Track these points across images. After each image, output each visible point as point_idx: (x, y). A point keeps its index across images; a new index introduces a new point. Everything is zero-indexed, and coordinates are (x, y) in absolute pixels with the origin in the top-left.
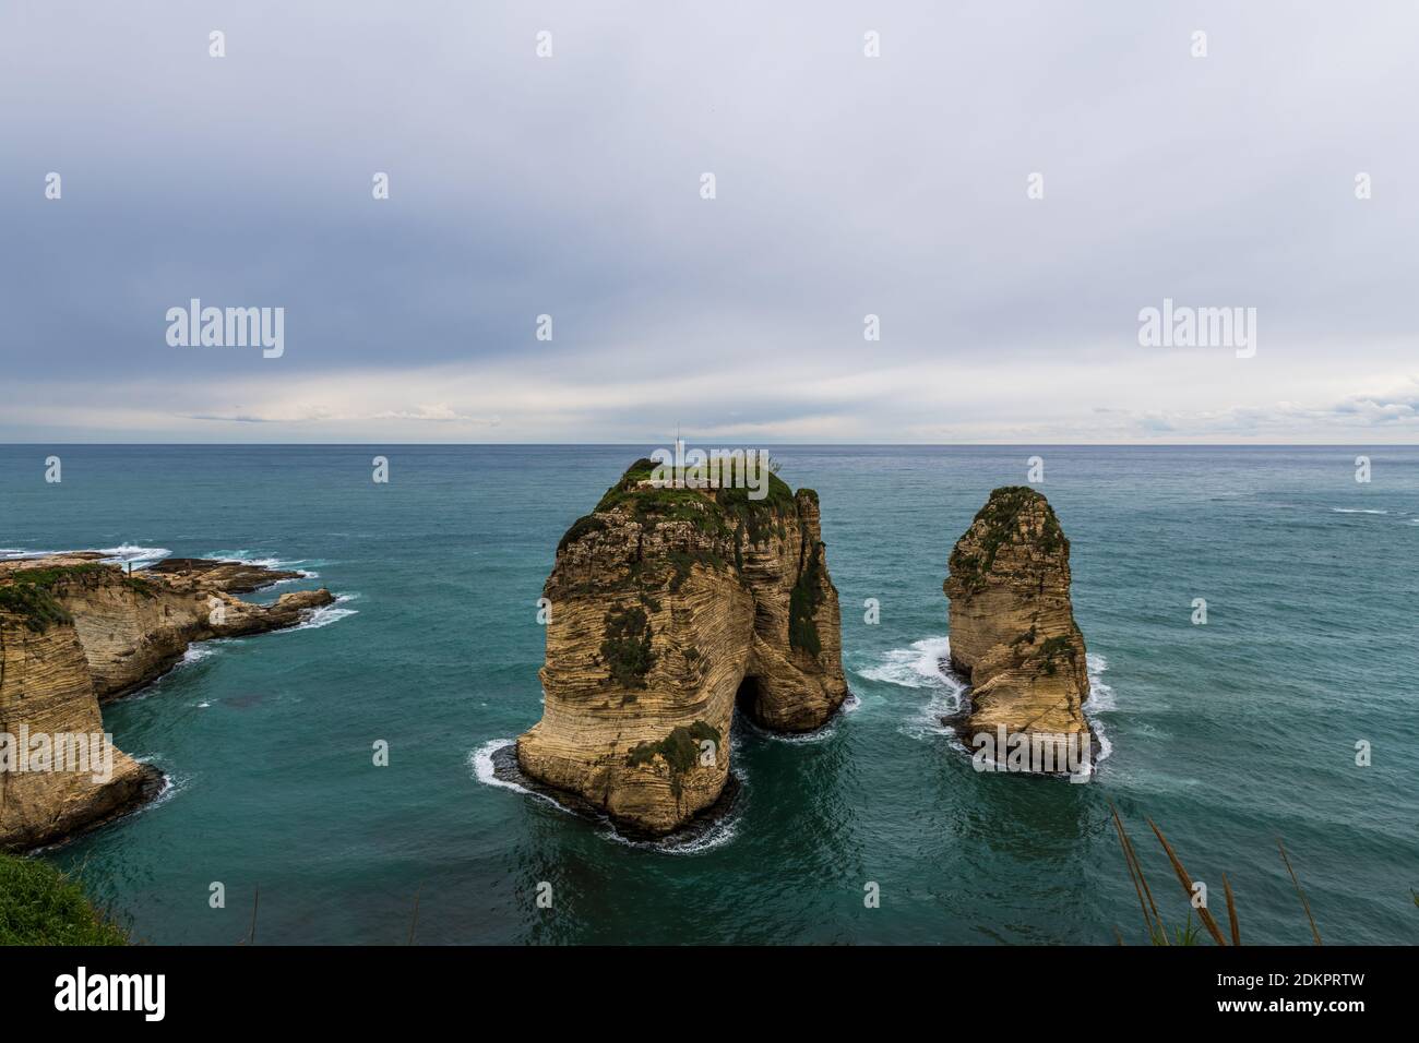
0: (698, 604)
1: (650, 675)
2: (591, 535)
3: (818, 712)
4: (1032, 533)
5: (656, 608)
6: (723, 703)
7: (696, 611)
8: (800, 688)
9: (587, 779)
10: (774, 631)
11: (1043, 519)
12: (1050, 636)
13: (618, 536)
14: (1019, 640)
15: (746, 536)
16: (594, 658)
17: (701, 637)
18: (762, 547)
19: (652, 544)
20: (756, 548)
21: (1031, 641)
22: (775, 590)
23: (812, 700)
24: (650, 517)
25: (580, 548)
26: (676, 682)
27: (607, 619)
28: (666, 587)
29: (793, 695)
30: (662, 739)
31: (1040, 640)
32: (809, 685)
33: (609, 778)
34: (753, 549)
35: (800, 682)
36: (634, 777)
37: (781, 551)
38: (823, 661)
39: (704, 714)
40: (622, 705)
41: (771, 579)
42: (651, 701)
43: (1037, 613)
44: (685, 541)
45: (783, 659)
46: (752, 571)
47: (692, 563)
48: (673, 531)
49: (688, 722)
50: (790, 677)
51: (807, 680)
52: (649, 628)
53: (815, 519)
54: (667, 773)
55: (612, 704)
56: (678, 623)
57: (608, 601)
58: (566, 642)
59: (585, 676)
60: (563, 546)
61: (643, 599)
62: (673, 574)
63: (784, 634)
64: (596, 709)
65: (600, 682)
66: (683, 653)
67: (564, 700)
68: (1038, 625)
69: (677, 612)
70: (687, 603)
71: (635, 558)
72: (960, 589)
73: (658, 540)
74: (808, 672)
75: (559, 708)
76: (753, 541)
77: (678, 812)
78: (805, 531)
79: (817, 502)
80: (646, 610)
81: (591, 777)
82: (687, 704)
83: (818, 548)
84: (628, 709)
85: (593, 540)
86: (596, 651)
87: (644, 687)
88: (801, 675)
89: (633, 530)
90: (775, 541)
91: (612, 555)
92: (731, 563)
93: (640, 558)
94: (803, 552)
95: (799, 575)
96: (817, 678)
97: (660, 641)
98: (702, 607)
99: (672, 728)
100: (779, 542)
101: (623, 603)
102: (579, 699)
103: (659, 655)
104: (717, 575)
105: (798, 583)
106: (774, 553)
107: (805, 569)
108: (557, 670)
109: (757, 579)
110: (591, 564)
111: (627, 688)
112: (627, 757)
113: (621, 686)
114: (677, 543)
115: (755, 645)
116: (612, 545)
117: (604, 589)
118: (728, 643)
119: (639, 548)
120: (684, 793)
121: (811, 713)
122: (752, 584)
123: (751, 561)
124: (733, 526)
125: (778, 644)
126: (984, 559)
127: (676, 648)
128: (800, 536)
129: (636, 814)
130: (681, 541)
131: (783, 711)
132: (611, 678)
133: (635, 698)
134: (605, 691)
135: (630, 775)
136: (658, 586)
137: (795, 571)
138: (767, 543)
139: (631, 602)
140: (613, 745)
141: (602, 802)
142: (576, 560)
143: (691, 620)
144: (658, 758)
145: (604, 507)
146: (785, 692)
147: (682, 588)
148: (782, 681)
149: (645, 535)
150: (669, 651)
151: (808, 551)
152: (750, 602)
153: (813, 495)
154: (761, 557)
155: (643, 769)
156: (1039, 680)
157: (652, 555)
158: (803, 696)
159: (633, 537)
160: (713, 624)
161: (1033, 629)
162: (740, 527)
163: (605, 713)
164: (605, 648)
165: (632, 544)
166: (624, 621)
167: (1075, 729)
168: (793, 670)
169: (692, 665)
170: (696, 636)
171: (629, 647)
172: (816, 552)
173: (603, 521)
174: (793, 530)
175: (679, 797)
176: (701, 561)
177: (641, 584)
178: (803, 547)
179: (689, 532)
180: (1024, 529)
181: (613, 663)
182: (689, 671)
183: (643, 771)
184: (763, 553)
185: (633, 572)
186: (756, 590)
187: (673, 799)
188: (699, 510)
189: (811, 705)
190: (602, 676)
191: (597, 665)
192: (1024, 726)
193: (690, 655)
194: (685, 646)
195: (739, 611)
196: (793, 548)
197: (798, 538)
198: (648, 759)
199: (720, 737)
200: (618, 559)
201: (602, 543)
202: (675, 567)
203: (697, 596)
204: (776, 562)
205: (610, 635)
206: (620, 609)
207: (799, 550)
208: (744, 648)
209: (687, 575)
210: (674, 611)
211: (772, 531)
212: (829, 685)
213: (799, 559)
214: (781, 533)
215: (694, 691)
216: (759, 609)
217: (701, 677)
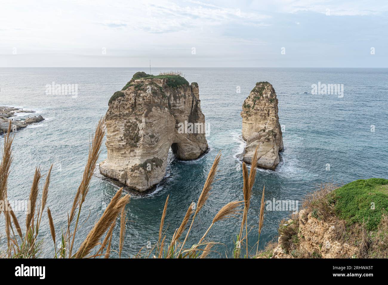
0: (155, 120)
1: (138, 143)
2: (120, 98)
3: (197, 154)
4: (267, 97)
5: (141, 122)
6: (164, 151)
7: (154, 123)
8: (191, 147)
9: (120, 175)
11: (270, 92)
12: (270, 130)
13: (128, 98)
14: (261, 131)
15: (172, 98)
16: (121, 138)
17: (156, 131)
18: (178, 102)
19: (139, 101)
20: (176, 102)
21: (264, 131)
22: (183, 116)
23: (195, 150)
24: (139, 92)
25: (116, 102)
26: (147, 145)
27: (126, 125)
28: (143, 115)
29: (189, 149)
30: (142, 163)
31: (267, 131)
32: (194, 146)
33: (126, 175)
34: (175, 103)
35: (191, 145)
36: (133, 175)
37: (185, 103)
38: (199, 138)
39: (157, 155)
40: (130, 152)
41: (182, 112)
42: (139, 151)
43: (266, 122)
44: (150, 100)
45: (185, 138)
46: (174, 109)
47: (152, 107)
48: (146, 97)
49: (151, 158)
50: (188, 143)
51: (194, 144)
52: (138, 128)
53: (197, 92)
54: (144, 173)
55: (127, 152)
56: (148, 126)
57: (126, 120)
58: (113, 133)
59: (118, 144)
60: (110, 102)
61: (136, 119)
62: (146, 111)
64: (122, 154)
65: (123, 146)
66: (149, 136)
67: (112, 151)
68: (266, 126)
69: (147, 123)
70: (151, 120)
71: (133, 106)
72: (245, 115)
73: (141, 100)
74: (194, 141)
75: (111, 154)
76: (175, 99)
77: (148, 185)
78: (193, 96)
79: (198, 87)
80: (138, 122)
81: (121, 175)
82: (151, 152)
83: (198, 101)
84: (132, 154)
85: (120, 99)
86: (122, 136)
87: (137, 147)
88: (192, 142)
89: (133, 97)
90: (182, 100)
91: (126, 105)
92: (166, 107)
93: (135, 106)
94: (193, 103)
95: (191, 110)
96: (197, 143)
97: (141, 132)
98: (156, 121)
99: (146, 160)
100: (184, 100)
101: (130, 120)
102: (117, 151)
103: (141, 137)
104: (161, 111)
105: (191, 114)
106: (182, 104)
107: (193, 109)
108: (110, 142)
109: (176, 112)
110: (119, 108)
111: (131, 147)
112: (131, 169)
113: (130, 147)
114: (147, 100)
115: (176, 133)
116: (127, 101)
117: (124, 116)
118: (166, 133)
119: (135, 102)
121: (194, 154)
122: (174, 114)
123: (174, 106)
124: (168, 95)
126: (253, 105)
127: (147, 135)
128: (192, 98)
129: (135, 186)
131: (186, 154)
132: (126, 144)
133: (134, 150)
134: (125, 148)
135: (132, 174)
136: (142, 115)
137: (190, 109)
138: (179, 100)
139: (132, 120)
140: (127, 165)
141: (125, 183)
142: (115, 106)
143: (152, 126)
144: (141, 169)
145: (124, 89)
146: (186, 148)
147: (149, 116)
148: (185, 144)
149: (137, 98)
150: (144, 135)
151: (195, 103)
152: (173, 119)
153: (196, 84)
154: (177, 105)
155: (136, 172)
156: (265, 143)
157: (140, 104)
158: (192, 149)
159: (133, 99)
160: (160, 126)
161: (265, 127)
162: (170, 95)
163: (125, 155)
164: (124, 135)
165: (133, 101)
166: (131, 126)
167: (274, 158)
168: (189, 141)
169: (153, 140)
170: (154, 130)
171: (132, 134)
172: (197, 103)
173: (123, 93)
174: (189, 96)
175: (148, 180)
176: (156, 106)
177: (136, 114)
178: (193, 101)
179: (151, 97)
180: (264, 96)
181: (127, 140)
182: (152, 142)
183: (136, 173)
184: (178, 104)
185: (133, 110)
186: (176, 115)
187: (146, 181)
188: (155, 90)
189: (195, 152)
190: (124, 143)
191: (122, 140)
192: (259, 157)
193: (152, 137)
194: (150, 134)
195: (170, 122)
196: (189, 102)
197: (191, 99)
198: (138, 169)
199: (163, 162)
200: (128, 106)
201: (123, 101)
202: (147, 109)
203: (154, 118)
204: (183, 107)
205: (126, 130)
206: (129, 122)
207: (191, 102)
208: (172, 134)
209: (151, 111)
210: (146, 123)
211: (182, 96)
212: (201, 145)
213: (191, 106)
214: (185, 97)
215: (153, 148)
216: (177, 122)
217: (156, 144)
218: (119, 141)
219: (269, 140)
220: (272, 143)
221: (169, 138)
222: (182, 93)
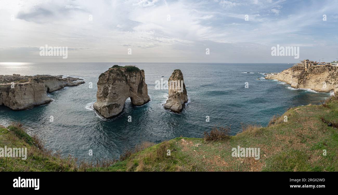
0: (117, 86)
1: (108, 96)
4: (177, 77)
5: (110, 87)
6: (122, 101)
7: (116, 87)
9: (99, 109)
10: (134, 91)
13: (106, 76)
15: (129, 77)
17: (117, 91)
18: (131, 78)
22: (134, 85)
24: (111, 74)
25: (101, 78)
26: (112, 97)
27: (104, 88)
30: (108, 105)
32: (140, 99)
33: (101, 110)
36: (103, 110)
37: (135, 79)
38: (143, 95)
39: (117, 102)
41: (134, 83)
42: (107, 100)
46: (130, 82)
47: (116, 80)
49: (114, 103)
50: (137, 98)
52: (109, 89)
53: (143, 74)
54: (108, 110)
55: (103, 100)
56: (113, 89)
59: (100, 95)
60: (99, 77)
61: (108, 85)
62: (113, 82)
63: (137, 91)
64: (101, 100)
65: (101, 96)
66: (113, 93)
70: (115, 86)
71: (108, 80)
73: (111, 77)
74: (140, 97)
76: (130, 77)
77: (109, 116)
78: (141, 76)
82: (113, 100)
84: (104, 101)
87: (107, 98)
90: (134, 78)
91: (105, 79)
92: (124, 81)
93: (109, 80)
94: (141, 79)
96: (142, 98)
97: (109, 91)
99: (110, 104)
100: (135, 78)
102: (99, 98)
104: (121, 82)
105: (139, 84)
107: (141, 82)
111: (104, 97)
112: (103, 107)
114: (114, 77)
117: (104, 83)
118: (124, 92)
119: (109, 78)
123: (130, 80)
124: (126, 75)
125: (135, 93)
129: (103, 115)
131: (136, 102)
133: (105, 99)
134: (102, 98)
136: (111, 83)
137: (139, 82)
138: (132, 78)
140: (102, 105)
141: (100, 113)
142: (101, 79)
143: (115, 89)
144: (106, 108)
145: (105, 72)
146: (136, 100)
147: (114, 84)
150: (110, 93)
151: (142, 79)
152: (128, 86)
153: (143, 71)
154: (131, 80)
157: (110, 79)
158: (139, 100)
160: (119, 89)
162: (128, 75)
164: (102, 92)
165: (108, 77)
166: (106, 88)
167: (178, 106)
168: (138, 96)
169: (115, 95)
170: (116, 91)
171: (106, 92)
172: (143, 79)
173: (104, 74)
174: (138, 76)
175: (110, 113)
176: (118, 80)
177: (108, 83)
178: (141, 78)
179: (116, 76)
180: (176, 76)
181: (103, 94)
182: (114, 96)
183: (104, 109)
185: (108, 81)
186: (130, 85)
187: (109, 114)
188: (118, 73)
189: (141, 102)
190: (102, 96)
191: (101, 94)
193: (115, 94)
194: (114, 92)
195: (126, 88)
196: (138, 78)
198: (105, 108)
199: (120, 106)
200: (106, 79)
201: (104, 77)
202: (113, 81)
204: (134, 81)
205: (103, 90)
206: (105, 86)
207: (140, 79)
208: (127, 93)
209: (115, 82)
210: (112, 87)
211: (134, 76)
212: (145, 99)
213: (140, 80)
214: (136, 76)
215: (115, 99)
216: (131, 87)
217: (117, 97)
218: (100, 94)
219: (176, 97)
220: (177, 99)
221: (126, 95)
222: (134, 74)
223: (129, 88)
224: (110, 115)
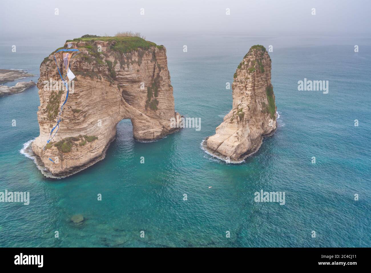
0: (82, 91)
1: (57, 117)
2: (48, 63)
3: (155, 133)
5: (63, 93)
7: (81, 94)
8: (147, 124)
9: (40, 153)
10: (137, 102)
13: (55, 64)
15: (118, 65)
16: (44, 110)
17: (84, 103)
18: (126, 69)
22: (136, 86)
23: (153, 128)
25: (45, 68)
26: (67, 120)
27: (50, 96)
29: (144, 126)
30: (58, 141)
32: (153, 123)
34: (122, 70)
35: (148, 121)
37: (138, 71)
38: (160, 114)
39: (86, 132)
41: (133, 81)
42: (56, 127)
44: (75, 66)
45: (141, 113)
46: (122, 79)
47: (78, 75)
50: (144, 120)
51: (152, 121)
52: (60, 100)
53: (163, 58)
54: (57, 153)
55: (48, 127)
56: (72, 98)
63: (143, 103)
66: (72, 109)
70: (76, 91)
74: (152, 118)
76: (123, 66)
77: (62, 167)
78: (155, 62)
79: (165, 51)
82: (74, 128)
84: (50, 130)
85: (48, 65)
87: (55, 121)
88: (149, 119)
89: (58, 62)
90: (134, 67)
92: (105, 75)
93: (62, 73)
94: (154, 72)
95: (152, 80)
96: (158, 120)
98: (84, 92)
99: (64, 138)
100: (137, 67)
103: (61, 110)
105: (151, 83)
106: (134, 71)
107: (154, 78)
109: (125, 82)
111: (51, 121)
112: (45, 147)
115: (126, 107)
116: (54, 67)
118: (104, 106)
119: (62, 69)
120: (65, 161)
121: (151, 133)
122: (120, 83)
123: (121, 74)
124: (112, 60)
125: (139, 107)
128: (153, 64)
130: (74, 66)
131: (140, 132)
133: (53, 125)
134: (46, 123)
137: (150, 78)
138: (128, 67)
142: (44, 73)
143: (78, 97)
144: (54, 147)
145: (52, 54)
146: (140, 125)
148: (140, 121)
150: (65, 108)
151: (156, 70)
154: (125, 73)
158: (148, 127)
159: (59, 65)
161: (240, 104)
162: (116, 60)
163: (46, 130)
164: (47, 107)
165: (59, 67)
168: (145, 116)
169: (77, 115)
170: (81, 103)
172: (160, 71)
173: (52, 58)
174: (148, 63)
175: (63, 162)
178: (154, 69)
179: (78, 63)
181: (48, 112)
182: (75, 117)
183: (48, 152)
184: (127, 71)
185: (59, 78)
186: (124, 86)
187: (60, 163)
188: (85, 54)
189: (152, 130)
190: (46, 117)
191: (45, 113)
192: (222, 142)
193: (77, 111)
194: (74, 107)
195: (110, 94)
196: (148, 69)
197: (151, 65)
198: (51, 148)
200: (55, 73)
201: (51, 66)
203: (82, 88)
204: (135, 75)
205: (50, 102)
209: (76, 80)
211: (133, 63)
212: (164, 123)
213: (151, 74)
214: (139, 63)
215: (79, 124)
216: (125, 93)
217: (82, 119)
221: (111, 113)
222: (135, 58)
223: (119, 96)
224: (65, 167)
